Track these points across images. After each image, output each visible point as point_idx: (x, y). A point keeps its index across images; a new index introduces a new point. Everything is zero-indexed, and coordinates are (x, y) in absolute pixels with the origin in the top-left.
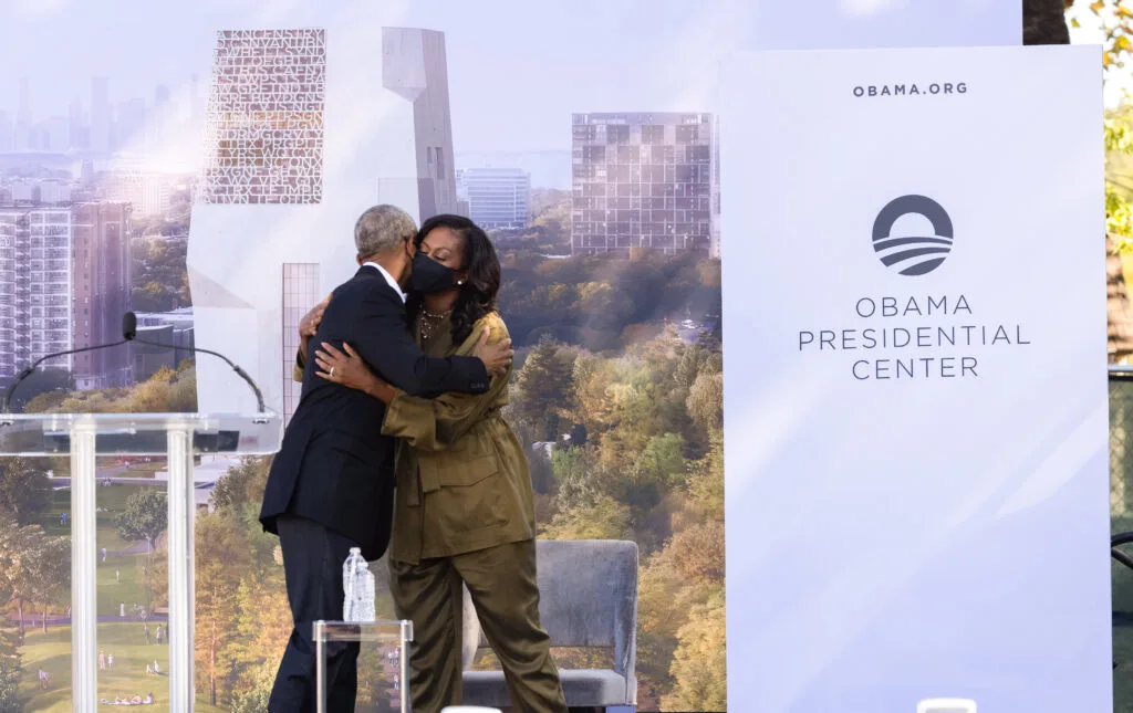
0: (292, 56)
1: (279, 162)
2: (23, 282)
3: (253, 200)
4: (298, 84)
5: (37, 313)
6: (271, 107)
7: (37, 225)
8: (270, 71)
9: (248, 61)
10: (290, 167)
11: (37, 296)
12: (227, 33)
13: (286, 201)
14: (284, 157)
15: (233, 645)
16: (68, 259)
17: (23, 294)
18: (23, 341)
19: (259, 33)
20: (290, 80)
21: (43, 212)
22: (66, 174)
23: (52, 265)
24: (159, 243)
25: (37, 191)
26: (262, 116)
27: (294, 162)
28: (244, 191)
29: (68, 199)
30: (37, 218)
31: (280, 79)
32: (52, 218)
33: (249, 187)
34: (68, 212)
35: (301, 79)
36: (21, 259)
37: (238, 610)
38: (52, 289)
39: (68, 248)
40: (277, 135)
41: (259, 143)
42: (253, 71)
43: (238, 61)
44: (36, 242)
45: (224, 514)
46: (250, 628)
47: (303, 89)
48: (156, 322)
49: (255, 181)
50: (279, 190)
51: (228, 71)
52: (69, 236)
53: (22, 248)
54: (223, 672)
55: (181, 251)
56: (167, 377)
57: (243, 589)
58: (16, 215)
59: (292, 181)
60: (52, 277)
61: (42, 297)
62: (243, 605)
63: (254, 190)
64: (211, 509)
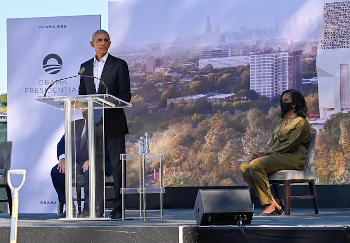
0: (343, 9)
1: (339, 37)
2: (276, 72)
3: (333, 48)
4: (344, 16)
5: (279, 80)
6: (337, 23)
7: (279, 57)
8: (337, 13)
9: (332, 11)
10: (342, 38)
11: (279, 76)
12: (327, 4)
13: (341, 47)
14: (340, 36)
15: (329, 166)
16: (287, 66)
17: (276, 75)
18: (276, 88)
19: (335, 3)
20: (342, 15)
21: (281, 54)
22: (287, 43)
23: (283, 68)
24: (309, 60)
25: (280, 48)
26: (335, 25)
27: (343, 37)
28: (330, 45)
29: (287, 50)
30: (279, 55)
31: (340, 15)
32: (283, 55)
33: (332, 44)
34: (287, 53)
35: (345, 15)
36: (276, 66)
37: (330, 157)
38: (283, 74)
39: (287, 63)
40: (339, 30)
41: (334, 33)
42: (333, 13)
43: (329, 11)
44: (279, 62)
45: (326, 131)
46: (333, 162)
47: (346, 17)
48: (308, 81)
49: (333, 43)
50: (339, 45)
51: (327, 14)
52: (287, 59)
53: (276, 63)
54: (327, 174)
55: (315, 62)
56: (311, 96)
57: (331, 151)
58: (275, 55)
59: (342, 42)
60: (283, 71)
61: (281, 76)
62: (331, 156)
63: (333, 45)
64: (323, 130)
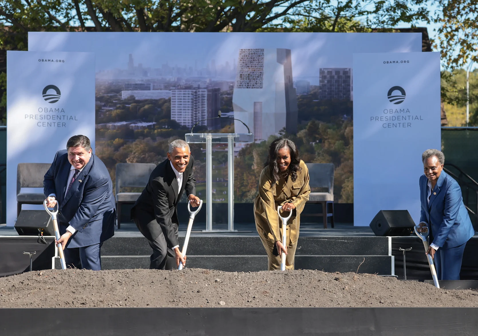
0: (256, 55)
1: (253, 79)
2: (196, 106)
3: (247, 88)
4: (258, 61)
5: (199, 113)
6: (252, 66)
7: (199, 93)
8: (251, 58)
9: (246, 56)
10: (256, 80)
11: (199, 109)
12: (242, 50)
13: (255, 88)
14: (254, 78)
15: (242, 188)
16: (206, 101)
17: (196, 109)
18: (196, 119)
19: (249, 50)
20: (256, 60)
21: (200, 90)
22: (206, 82)
23: (202, 102)
24: (226, 97)
25: (199, 85)
26: (249, 69)
27: (257, 79)
28: (245, 85)
29: (206, 87)
30: (199, 91)
31: (254, 60)
32: (202, 91)
33: (247, 85)
34: (206, 90)
35: (258, 60)
36: (196, 101)
37: (244, 180)
38: (202, 107)
39: (206, 98)
40: (253, 73)
41: (249, 75)
42: (247, 58)
43: (244, 56)
44: (199, 97)
45: (240, 158)
46: (246, 184)
47: (259, 62)
48: (226, 115)
49: (248, 83)
50: (253, 85)
51: (242, 58)
52: (206, 95)
53: (196, 98)
54: (240, 193)
55: (231, 99)
56: (228, 127)
57: (245, 175)
58: (194, 91)
59: (256, 83)
60: (202, 105)
61: (200, 109)
62: (245, 178)
63: (248, 85)
64: (238, 157)
